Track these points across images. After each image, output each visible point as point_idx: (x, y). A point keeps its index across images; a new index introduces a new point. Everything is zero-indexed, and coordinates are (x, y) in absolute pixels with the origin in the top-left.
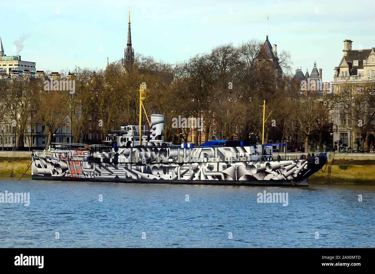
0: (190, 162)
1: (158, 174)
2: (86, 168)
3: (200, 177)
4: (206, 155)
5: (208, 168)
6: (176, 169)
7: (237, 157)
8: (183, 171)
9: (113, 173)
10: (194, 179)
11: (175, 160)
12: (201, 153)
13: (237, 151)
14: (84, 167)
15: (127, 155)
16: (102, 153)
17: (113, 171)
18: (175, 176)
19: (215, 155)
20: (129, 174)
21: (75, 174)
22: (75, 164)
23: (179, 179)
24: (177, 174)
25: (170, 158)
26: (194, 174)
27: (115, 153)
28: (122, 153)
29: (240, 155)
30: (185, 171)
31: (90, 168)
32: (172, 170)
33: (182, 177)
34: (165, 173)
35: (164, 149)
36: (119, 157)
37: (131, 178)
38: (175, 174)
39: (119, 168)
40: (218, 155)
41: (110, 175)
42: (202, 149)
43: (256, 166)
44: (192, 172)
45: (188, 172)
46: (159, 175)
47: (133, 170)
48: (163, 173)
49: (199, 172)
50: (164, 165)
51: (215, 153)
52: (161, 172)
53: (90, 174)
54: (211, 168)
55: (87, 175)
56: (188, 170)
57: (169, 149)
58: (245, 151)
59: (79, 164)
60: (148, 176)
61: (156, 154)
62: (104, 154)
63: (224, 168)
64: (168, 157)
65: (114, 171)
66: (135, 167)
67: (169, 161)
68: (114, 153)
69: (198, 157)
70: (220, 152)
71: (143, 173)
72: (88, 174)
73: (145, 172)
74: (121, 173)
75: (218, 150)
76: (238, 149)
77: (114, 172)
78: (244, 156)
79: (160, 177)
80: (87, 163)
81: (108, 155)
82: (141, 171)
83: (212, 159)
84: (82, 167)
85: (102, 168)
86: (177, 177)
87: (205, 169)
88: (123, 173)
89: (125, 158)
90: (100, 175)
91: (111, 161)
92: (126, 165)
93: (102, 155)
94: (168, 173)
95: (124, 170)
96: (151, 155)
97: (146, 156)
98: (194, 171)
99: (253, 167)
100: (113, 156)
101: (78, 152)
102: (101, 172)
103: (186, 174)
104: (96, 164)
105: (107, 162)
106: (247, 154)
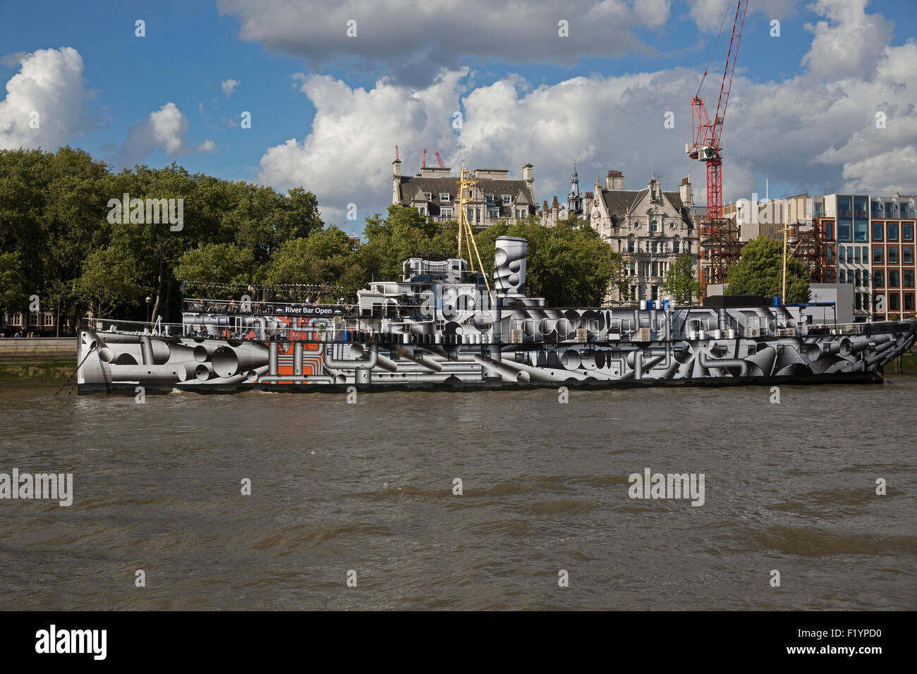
0: (668, 340)
1: (581, 367)
2: (343, 360)
3: (691, 371)
4: (698, 326)
5: (713, 351)
6: (631, 355)
7: (772, 327)
8: (648, 361)
9: (439, 370)
10: (677, 376)
11: (625, 336)
12: (686, 319)
13: (771, 316)
14: (335, 358)
15: (482, 327)
17: (438, 364)
18: (629, 371)
19: (719, 323)
20: (493, 371)
21: (294, 375)
22: (303, 350)
23: (638, 377)
24: (632, 366)
25: (614, 330)
26: (677, 366)
27: (446, 322)
28: (465, 323)
29: (779, 324)
30: (654, 358)
31: (357, 360)
32: (622, 359)
33: (648, 372)
34: (600, 366)
35: (596, 311)
36: (458, 331)
37: (499, 379)
38: (627, 366)
39: (460, 358)
40: (726, 323)
41: (430, 374)
42: (689, 312)
43: (821, 346)
44: (673, 360)
45: (663, 362)
47: (503, 361)
48: (595, 366)
49: (690, 360)
50: (597, 348)
51: (719, 320)
52: (589, 364)
53: (354, 374)
54: (719, 352)
55: (343, 377)
56: (663, 357)
57: (608, 313)
58: (789, 316)
59: (318, 350)
60: (552, 374)
61: (572, 323)
62: (408, 325)
63: (751, 350)
64: (607, 330)
65: (446, 365)
66: (512, 355)
67: (610, 339)
68: (443, 322)
69: (680, 329)
70: (731, 317)
71: (537, 366)
72: (346, 374)
73: (541, 364)
74: (469, 368)
75: (727, 315)
76: (774, 314)
77: (444, 368)
78: (789, 325)
79: (585, 373)
80: (348, 347)
81: (422, 326)
82: (529, 363)
83: (716, 334)
84: (328, 357)
85: (402, 359)
86: (634, 372)
87: (706, 355)
88: (475, 368)
89: (478, 333)
90: (392, 376)
91: (437, 341)
92: (483, 351)
93: (404, 325)
94: (609, 366)
95: (478, 361)
96: (558, 326)
97: (543, 328)
98: (677, 358)
99: (814, 347)
100: (438, 328)
101: (295, 319)
102: (399, 368)
103: (657, 367)
104: (380, 348)
105: (424, 343)
106: (794, 322)
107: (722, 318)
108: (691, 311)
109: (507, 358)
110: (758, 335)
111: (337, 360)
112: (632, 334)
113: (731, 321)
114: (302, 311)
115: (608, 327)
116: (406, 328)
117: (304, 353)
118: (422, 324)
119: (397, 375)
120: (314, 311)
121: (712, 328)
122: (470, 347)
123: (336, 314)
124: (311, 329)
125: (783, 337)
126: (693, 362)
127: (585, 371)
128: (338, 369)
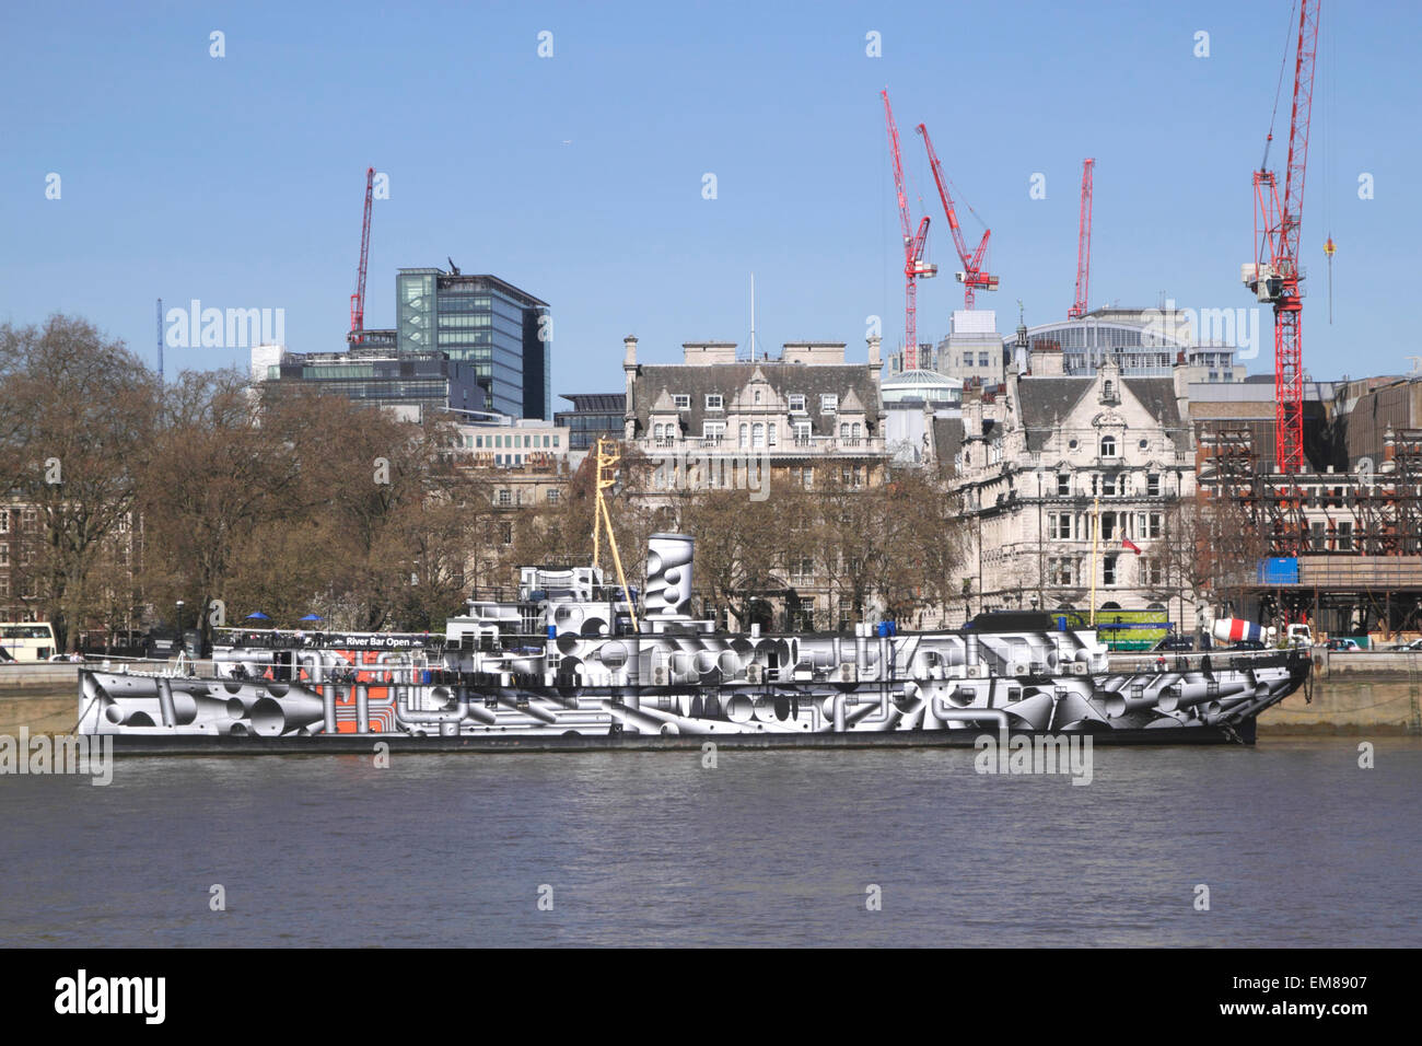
0: (884, 679)
1: (754, 718)
2: (422, 711)
3: (920, 721)
4: (933, 660)
5: (954, 696)
6: (828, 704)
7: (1051, 661)
8: (854, 710)
9: (552, 721)
10: (900, 728)
11: (819, 674)
12: (915, 651)
13: (1050, 646)
14: (411, 708)
15: (613, 663)
16: (501, 656)
17: (552, 714)
18: (826, 723)
19: (967, 656)
20: (628, 722)
21: (358, 733)
22: (368, 699)
23: (839, 732)
24: (830, 718)
25: (800, 668)
26: (898, 717)
27: (562, 656)
28: (588, 657)
29: (1062, 657)
30: (862, 707)
31: (440, 710)
32: (813, 708)
34: (782, 716)
35: (776, 640)
36: (579, 668)
37: (636, 733)
38: (822, 717)
39: (581, 705)
40: (979, 656)
41: (540, 726)
42: (920, 640)
43: (1127, 694)
44: (893, 709)
45: (878, 711)
46: (758, 723)
47: (643, 709)
48: (775, 717)
49: (919, 708)
50: (778, 693)
51: (967, 652)
52: (766, 714)
53: (437, 728)
54: (963, 698)
55: (424, 733)
56: (877, 705)
57: (794, 642)
58: (1079, 644)
59: (388, 698)
60: (712, 727)
61: (741, 657)
62: (510, 662)
63: (1013, 696)
64: (793, 667)
65: (560, 715)
66: (654, 700)
67: (797, 679)
68: (557, 656)
69: (905, 664)
70: (987, 648)
71: (690, 716)
72: (426, 728)
73: (697, 713)
74: (594, 718)
75: (979, 643)
76: (1055, 641)
77: (558, 719)
78: (1078, 659)
79: (760, 727)
80: (428, 691)
81: (528, 662)
82: (678, 711)
83: (961, 671)
84: (402, 705)
85: (500, 706)
86: (833, 726)
87: (943, 702)
88: (601, 718)
89: (606, 671)
90: (488, 730)
91: (549, 682)
92: (613, 694)
93: (504, 661)
94: (795, 717)
95: (607, 709)
96: (721, 661)
97: (700, 665)
98: (898, 706)
99: (1114, 697)
100: (551, 665)
101: (359, 654)
102: (498, 720)
103: (867, 718)
104: (471, 693)
105: (529, 685)
106: (1087, 653)
107: (973, 648)
108: (924, 638)
109: (648, 703)
110: (1026, 672)
111: (414, 711)
112: (831, 672)
113: (986, 652)
114: (369, 643)
115: (795, 663)
116: (506, 665)
117: (370, 702)
118: (527, 659)
119: (494, 730)
120: (385, 643)
121: (956, 663)
122: (594, 691)
123: (415, 647)
124: (382, 667)
125: (1066, 675)
126: (923, 711)
127: (759, 723)
128: (415, 722)
